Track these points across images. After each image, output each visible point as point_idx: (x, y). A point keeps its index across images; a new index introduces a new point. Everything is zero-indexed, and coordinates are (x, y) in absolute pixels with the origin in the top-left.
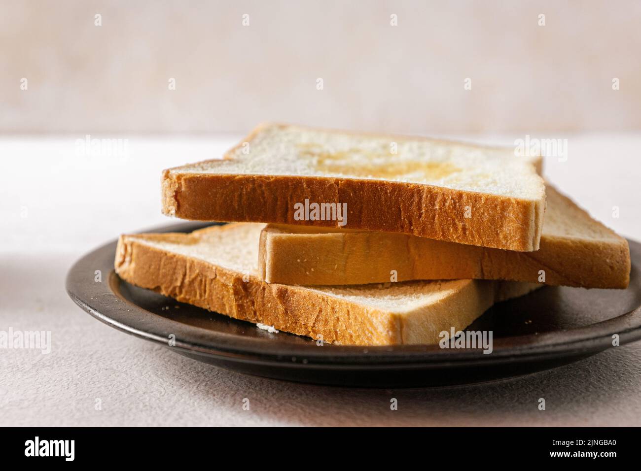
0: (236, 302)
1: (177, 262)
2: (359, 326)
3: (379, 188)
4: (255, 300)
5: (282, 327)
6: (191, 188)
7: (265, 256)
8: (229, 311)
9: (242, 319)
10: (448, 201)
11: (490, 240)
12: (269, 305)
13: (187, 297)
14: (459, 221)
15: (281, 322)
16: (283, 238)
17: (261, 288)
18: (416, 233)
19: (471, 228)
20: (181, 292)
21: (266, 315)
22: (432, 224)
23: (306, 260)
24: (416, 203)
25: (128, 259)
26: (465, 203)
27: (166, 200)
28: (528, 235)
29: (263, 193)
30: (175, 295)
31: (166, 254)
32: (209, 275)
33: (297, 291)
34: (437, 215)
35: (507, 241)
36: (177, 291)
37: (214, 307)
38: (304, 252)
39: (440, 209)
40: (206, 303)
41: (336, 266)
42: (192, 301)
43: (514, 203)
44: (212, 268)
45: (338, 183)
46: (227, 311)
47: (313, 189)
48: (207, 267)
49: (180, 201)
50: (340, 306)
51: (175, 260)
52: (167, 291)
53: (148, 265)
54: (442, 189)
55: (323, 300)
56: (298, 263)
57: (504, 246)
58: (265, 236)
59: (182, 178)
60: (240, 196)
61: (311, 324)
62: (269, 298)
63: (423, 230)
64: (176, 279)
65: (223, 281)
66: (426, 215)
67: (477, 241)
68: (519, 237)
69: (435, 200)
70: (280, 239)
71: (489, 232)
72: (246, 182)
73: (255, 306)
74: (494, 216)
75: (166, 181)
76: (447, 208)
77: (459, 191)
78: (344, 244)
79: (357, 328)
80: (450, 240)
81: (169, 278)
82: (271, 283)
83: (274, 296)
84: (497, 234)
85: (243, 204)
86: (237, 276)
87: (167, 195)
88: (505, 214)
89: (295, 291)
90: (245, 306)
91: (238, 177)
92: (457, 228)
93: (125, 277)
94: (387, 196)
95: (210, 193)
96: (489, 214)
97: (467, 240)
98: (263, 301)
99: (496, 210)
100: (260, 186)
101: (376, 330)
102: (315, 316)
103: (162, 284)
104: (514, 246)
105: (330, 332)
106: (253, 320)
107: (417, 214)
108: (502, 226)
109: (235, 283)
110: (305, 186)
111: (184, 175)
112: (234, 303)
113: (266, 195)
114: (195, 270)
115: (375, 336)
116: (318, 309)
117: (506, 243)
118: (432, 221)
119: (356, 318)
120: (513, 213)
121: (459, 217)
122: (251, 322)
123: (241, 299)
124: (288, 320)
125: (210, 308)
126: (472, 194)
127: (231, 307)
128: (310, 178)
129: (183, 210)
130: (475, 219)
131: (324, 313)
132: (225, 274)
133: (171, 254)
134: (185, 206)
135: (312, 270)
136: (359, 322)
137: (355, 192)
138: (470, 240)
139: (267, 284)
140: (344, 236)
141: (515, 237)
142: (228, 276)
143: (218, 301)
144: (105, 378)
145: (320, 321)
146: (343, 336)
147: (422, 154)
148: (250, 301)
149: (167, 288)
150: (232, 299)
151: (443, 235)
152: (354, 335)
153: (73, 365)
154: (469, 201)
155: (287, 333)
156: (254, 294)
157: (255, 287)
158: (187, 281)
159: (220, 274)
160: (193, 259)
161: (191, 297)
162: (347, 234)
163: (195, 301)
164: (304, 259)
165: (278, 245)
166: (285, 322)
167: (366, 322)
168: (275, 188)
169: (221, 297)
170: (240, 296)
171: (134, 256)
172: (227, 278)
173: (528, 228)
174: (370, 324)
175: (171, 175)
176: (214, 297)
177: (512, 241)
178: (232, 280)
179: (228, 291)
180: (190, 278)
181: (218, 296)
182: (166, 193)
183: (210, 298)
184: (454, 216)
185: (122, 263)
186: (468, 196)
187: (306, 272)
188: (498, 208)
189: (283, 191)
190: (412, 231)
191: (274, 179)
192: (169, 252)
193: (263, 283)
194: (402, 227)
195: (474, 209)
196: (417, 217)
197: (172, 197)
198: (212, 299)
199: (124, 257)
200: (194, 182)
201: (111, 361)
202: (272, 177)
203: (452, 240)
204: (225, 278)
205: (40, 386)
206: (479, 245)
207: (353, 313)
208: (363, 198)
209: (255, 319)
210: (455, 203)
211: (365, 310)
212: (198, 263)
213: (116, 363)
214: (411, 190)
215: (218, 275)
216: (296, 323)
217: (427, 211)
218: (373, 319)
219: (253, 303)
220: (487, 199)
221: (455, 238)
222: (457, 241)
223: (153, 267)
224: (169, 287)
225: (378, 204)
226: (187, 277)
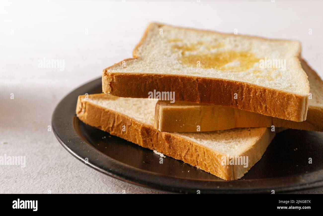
0: (142, 139)
1: (110, 114)
2: (210, 161)
3: (220, 83)
4: (152, 139)
5: (167, 154)
6: (119, 81)
7: (158, 117)
8: (139, 143)
9: (145, 147)
10: (258, 93)
11: (280, 115)
12: (160, 142)
13: (116, 133)
14: (263, 104)
15: (167, 151)
16: (168, 109)
17: (156, 133)
18: (239, 108)
19: (270, 108)
20: (112, 130)
21: (158, 147)
22: (249, 104)
23: (180, 120)
24: (240, 92)
25: (83, 110)
26: (267, 95)
27: (105, 86)
28: (301, 114)
29: (157, 84)
30: (109, 131)
31: (104, 110)
32: (127, 123)
33: (176, 137)
34: (251, 100)
35: (290, 116)
36: (110, 129)
37: (130, 139)
38: (179, 116)
39: (253, 96)
40: (126, 137)
41: (196, 123)
42: (118, 135)
43: (295, 97)
44: (129, 120)
45: (198, 80)
46: (137, 142)
47: (184, 82)
48: (126, 119)
49: (113, 87)
50: (199, 149)
51: (109, 113)
52: (105, 129)
53: (94, 115)
54: (255, 86)
55: (190, 144)
56: (176, 122)
57: (287, 118)
58: (159, 107)
59: (114, 76)
60: (145, 85)
61: (183, 155)
62: (161, 139)
63: (243, 106)
64: (110, 123)
65: (135, 128)
66: (245, 99)
67: (273, 114)
68: (296, 114)
69: (251, 91)
70: (167, 109)
71: (280, 110)
72: (148, 78)
73: (153, 142)
74: (283, 103)
75: (105, 76)
76: (257, 96)
77: (264, 88)
78: (201, 112)
79: (209, 162)
80: (258, 112)
81: (106, 122)
82: (162, 131)
83: (163, 138)
84: (284, 112)
85: (146, 89)
86: (143, 126)
87: (106, 83)
88: (289, 102)
89: (175, 137)
90: (147, 141)
91: (144, 75)
92: (262, 107)
93: (82, 119)
94: (225, 87)
95: (129, 84)
96: (280, 101)
97: (267, 114)
98: (157, 140)
99: (284, 99)
100: (156, 80)
101: (220, 164)
102: (186, 152)
103: (102, 125)
104: (293, 119)
105: (194, 161)
106: (151, 148)
107: (240, 98)
108: (287, 108)
109: (142, 129)
110: (180, 81)
111: (115, 74)
112: (141, 139)
113: (158, 85)
114: (120, 120)
115: (219, 168)
116: (187, 148)
117: (289, 117)
118: (249, 102)
119: (208, 156)
120: (294, 102)
121: (263, 102)
122: (150, 149)
123: (145, 137)
124: (171, 151)
125: (128, 140)
126: (271, 90)
127: (139, 141)
128: (183, 77)
129: (115, 92)
130: (272, 103)
131: (190, 151)
132: (137, 124)
133: (107, 110)
134: (116, 90)
135: (184, 125)
136: (210, 159)
137: (207, 85)
138: (269, 114)
139: (159, 131)
140: (200, 108)
141: (294, 114)
142: (138, 125)
143: (132, 137)
144: (76, 183)
145: (188, 154)
146: (201, 164)
147: (236, 46)
148: (150, 139)
149: (105, 127)
150: (140, 137)
151: (254, 110)
152: (207, 165)
153: (59, 174)
154: (270, 94)
155: (170, 157)
156: (152, 136)
157: (153, 132)
158: (115, 125)
159: (134, 124)
160: (119, 114)
161: (118, 133)
162: (202, 106)
163: (120, 135)
164: (179, 120)
165: (165, 112)
166: (169, 152)
167: (214, 159)
168: (164, 81)
169: (134, 135)
170: (144, 136)
171: (87, 109)
172: (137, 126)
173: (301, 110)
174: (216, 161)
175: (108, 73)
176: (130, 135)
177: (292, 116)
178: (141, 128)
179: (138, 133)
180: (117, 124)
181: (133, 134)
182: (105, 82)
183: (128, 135)
184: (261, 101)
185: (80, 112)
186: (269, 91)
187: (180, 126)
188: (285, 99)
189: (168, 83)
190: (237, 106)
191: (163, 76)
192: (106, 109)
193: (157, 131)
194: (232, 104)
195: (272, 98)
196: (240, 100)
197: (109, 85)
198: (129, 136)
199: (81, 109)
200: (120, 78)
201: (78, 171)
202: (162, 76)
203: (259, 113)
204: (136, 126)
205: (43, 190)
206: (274, 116)
207: (207, 153)
208: (211, 88)
209: (152, 148)
210: (261, 94)
211: (214, 153)
212: (122, 116)
213: (81, 172)
214: (237, 85)
215: (132, 124)
216: (175, 153)
217: (246, 97)
218: (218, 159)
219: (152, 140)
220: (279, 94)
221: (261, 112)
222: (262, 114)
223: (97, 116)
224: (106, 127)
225: (219, 92)
226: (116, 122)
